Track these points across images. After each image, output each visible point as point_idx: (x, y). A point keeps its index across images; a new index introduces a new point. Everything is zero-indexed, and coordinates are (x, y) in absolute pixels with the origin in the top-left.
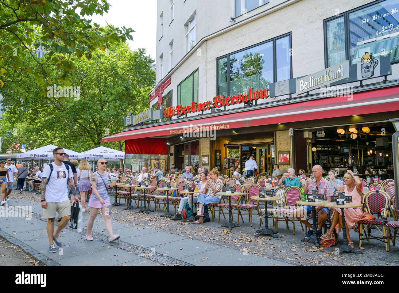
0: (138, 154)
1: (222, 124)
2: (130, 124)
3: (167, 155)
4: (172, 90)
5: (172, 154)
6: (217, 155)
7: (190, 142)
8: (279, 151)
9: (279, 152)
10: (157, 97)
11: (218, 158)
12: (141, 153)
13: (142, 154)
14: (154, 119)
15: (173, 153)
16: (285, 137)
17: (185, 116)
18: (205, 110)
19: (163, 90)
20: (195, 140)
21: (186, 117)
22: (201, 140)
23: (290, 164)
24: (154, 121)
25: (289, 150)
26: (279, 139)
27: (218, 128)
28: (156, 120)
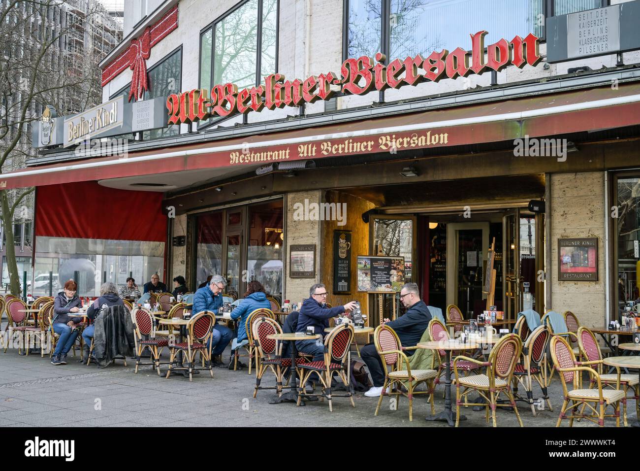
0: (74, 237)
1: (421, 133)
2: (53, 143)
3: (162, 245)
4: (182, 46)
5: (180, 241)
6: (341, 245)
7: (247, 202)
8: (559, 237)
9: (559, 240)
10: (129, 69)
11: (343, 255)
12: (82, 233)
13: (87, 237)
14: (134, 130)
15: (183, 237)
16: (582, 193)
17: (239, 119)
18: (313, 101)
19: (148, 48)
20: (267, 198)
21: (246, 123)
22: (289, 200)
23: (598, 280)
24: (134, 134)
25: (598, 233)
26: (561, 200)
27: (409, 143)
28: (141, 132)
